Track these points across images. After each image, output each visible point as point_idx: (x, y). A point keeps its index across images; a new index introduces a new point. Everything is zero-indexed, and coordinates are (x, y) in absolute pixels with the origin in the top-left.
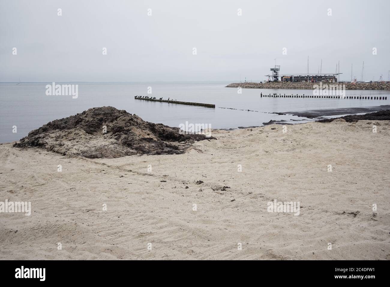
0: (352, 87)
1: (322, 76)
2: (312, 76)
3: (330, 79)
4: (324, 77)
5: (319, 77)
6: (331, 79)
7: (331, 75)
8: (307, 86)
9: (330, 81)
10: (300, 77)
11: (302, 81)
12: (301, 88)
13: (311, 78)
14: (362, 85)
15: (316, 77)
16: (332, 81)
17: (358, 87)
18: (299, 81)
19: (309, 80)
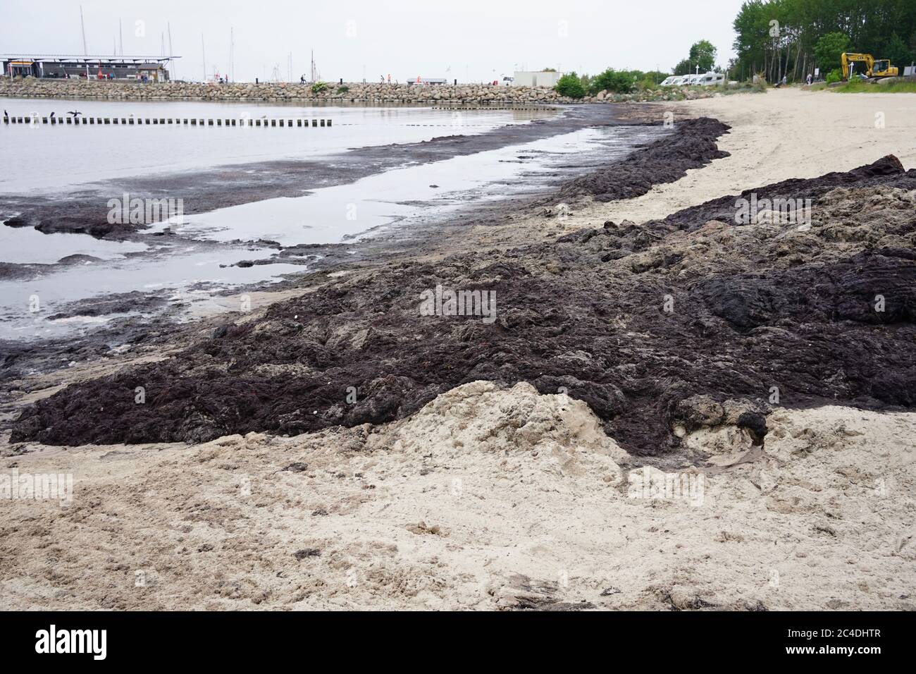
0: (211, 94)
1: (125, 62)
2: (98, 61)
3: (150, 70)
4: (134, 67)
5: (118, 65)
6: (154, 73)
7: (151, 62)
8: (85, 90)
9: (152, 78)
10: (63, 63)
11: (69, 77)
12: (67, 96)
13: (96, 67)
14: (236, 89)
15: (109, 65)
16: (156, 76)
17: (227, 95)
18: (60, 74)
19: (92, 73)
